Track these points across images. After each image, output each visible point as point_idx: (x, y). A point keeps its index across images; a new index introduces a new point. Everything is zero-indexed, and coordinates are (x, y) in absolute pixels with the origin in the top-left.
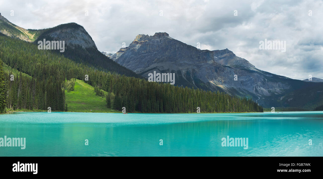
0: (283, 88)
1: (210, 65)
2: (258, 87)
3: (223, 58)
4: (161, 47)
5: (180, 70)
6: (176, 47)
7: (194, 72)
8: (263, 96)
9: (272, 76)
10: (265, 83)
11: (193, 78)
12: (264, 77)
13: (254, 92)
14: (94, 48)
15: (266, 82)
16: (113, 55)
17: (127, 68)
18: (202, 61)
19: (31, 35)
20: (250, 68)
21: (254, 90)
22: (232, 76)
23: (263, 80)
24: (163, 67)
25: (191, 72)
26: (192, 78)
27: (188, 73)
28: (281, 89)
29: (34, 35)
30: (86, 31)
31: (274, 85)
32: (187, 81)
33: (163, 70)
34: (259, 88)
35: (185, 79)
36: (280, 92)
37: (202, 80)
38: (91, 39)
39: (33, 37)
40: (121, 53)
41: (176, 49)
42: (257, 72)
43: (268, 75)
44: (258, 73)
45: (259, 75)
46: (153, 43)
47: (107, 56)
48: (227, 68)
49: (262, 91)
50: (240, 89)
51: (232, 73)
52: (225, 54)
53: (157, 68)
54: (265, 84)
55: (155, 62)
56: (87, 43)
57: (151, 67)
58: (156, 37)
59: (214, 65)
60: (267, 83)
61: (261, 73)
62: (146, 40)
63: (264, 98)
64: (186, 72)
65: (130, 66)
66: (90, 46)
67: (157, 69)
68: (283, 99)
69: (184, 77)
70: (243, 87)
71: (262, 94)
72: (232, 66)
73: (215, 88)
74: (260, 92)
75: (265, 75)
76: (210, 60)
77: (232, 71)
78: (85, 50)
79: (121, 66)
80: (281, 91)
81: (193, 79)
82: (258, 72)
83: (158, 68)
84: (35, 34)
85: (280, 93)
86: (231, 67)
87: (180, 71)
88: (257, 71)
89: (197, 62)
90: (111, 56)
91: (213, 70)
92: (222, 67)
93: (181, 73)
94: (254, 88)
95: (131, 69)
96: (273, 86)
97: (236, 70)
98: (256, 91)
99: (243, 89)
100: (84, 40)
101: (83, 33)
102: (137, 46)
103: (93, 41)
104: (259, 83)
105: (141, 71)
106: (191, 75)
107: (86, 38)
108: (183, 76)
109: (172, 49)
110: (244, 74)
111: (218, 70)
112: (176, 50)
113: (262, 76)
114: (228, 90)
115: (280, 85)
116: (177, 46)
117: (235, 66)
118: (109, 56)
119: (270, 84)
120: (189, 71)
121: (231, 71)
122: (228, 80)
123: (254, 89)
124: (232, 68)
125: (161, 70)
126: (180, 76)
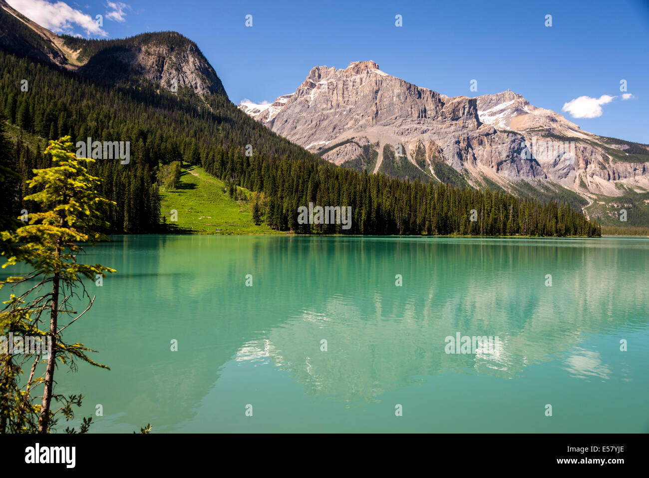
1: (470, 131)
2: (586, 176)
3: (501, 113)
4: (362, 95)
5: (402, 144)
7: (434, 148)
8: (601, 197)
10: (607, 166)
11: (430, 160)
12: (603, 152)
13: (577, 189)
15: (608, 163)
16: (261, 111)
17: (290, 140)
19: (71, 52)
21: (575, 184)
23: (601, 159)
24: (366, 137)
25: (427, 147)
26: (428, 160)
27: (419, 151)
29: (79, 51)
32: (418, 166)
33: (367, 144)
34: (590, 179)
35: (414, 163)
39: (75, 58)
40: (278, 107)
41: (393, 99)
42: (585, 140)
43: (617, 146)
44: (587, 143)
45: (589, 148)
47: (248, 113)
49: (597, 185)
53: (353, 140)
54: (605, 168)
55: (349, 129)
56: (206, 83)
57: (342, 138)
59: (478, 131)
60: (611, 164)
61: (597, 141)
62: (332, 80)
63: (603, 203)
64: (414, 149)
65: (297, 136)
67: (354, 144)
69: (412, 159)
71: (597, 193)
72: (521, 129)
74: (591, 188)
75: (607, 146)
78: (201, 98)
79: (280, 137)
81: (430, 163)
83: (356, 141)
84: (81, 49)
86: (519, 132)
89: (440, 126)
90: (256, 114)
92: (499, 132)
93: (405, 150)
94: (575, 178)
95: (299, 143)
96: (629, 173)
97: (531, 139)
98: (583, 185)
99: (548, 182)
102: (313, 93)
105: (319, 149)
106: (426, 154)
108: (409, 158)
109: (386, 97)
111: (486, 141)
112: (395, 100)
113: (600, 149)
114: (511, 186)
117: (528, 129)
118: (252, 115)
119: (621, 166)
120: (422, 146)
123: (577, 181)
125: (363, 146)
126: (403, 156)
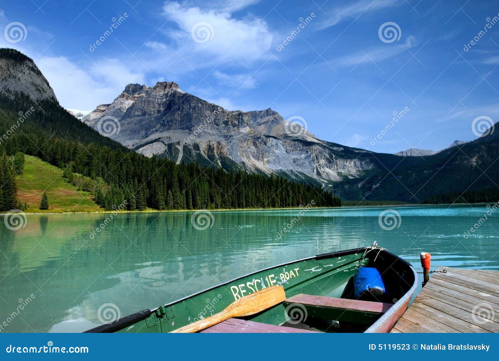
0: (362, 168)
1: (245, 135)
2: (320, 168)
3: (264, 123)
5: (197, 143)
6: (190, 106)
7: (220, 147)
8: (330, 182)
9: (342, 149)
10: (332, 161)
12: (329, 152)
13: (315, 176)
14: (52, 101)
16: (85, 115)
18: (232, 129)
20: (306, 137)
21: (314, 173)
22: (279, 151)
23: (328, 156)
24: (170, 138)
25: (215, 146)
26: (216, 155)
27: (210, 148)
28: (358, 169)
30: (38, 69)
31: (347, 164)
32: (209, 160)
33: (170, 143)
34: (322, 170)
35: (206, 157)
36: (358, 175)
37: (233, 158)
38: (48, 84)
40: (99, 113)
42: (318, 144)
43: (337, 148)
44: (320, 146)
45: (321, 148)
46: (154, 100)
48: (271, 138)
49: (327, 174)
50: (292, 171)
51: (279, 146)
52: (267, 117)
53: (160, 140)
54: (331, 163)
55: (157, 131)
56: (40, 91)
57: (151, 138)
58: (159, 90)
59: (250, 135)
60: (334, 160)
61: (325, 145)
62: (142, 94)
63: (331, 186)
64: (206, 147)
66: (45, 96)
67: (160, 142)
68: (363, 185)
69: (204, 154)
70: (298, 168)
71: (328, 178)
72: (279, 135)
73: (253, 171)
74: (324, 175)
75: (331, 148)
76: (244, 127)
77: (279, 144)
78: (35, 103)
80: (359, 173)
81: (218, 157)
82: (320, 144)
83: (162, 140)
85: (358, 177)
86: (278, 137)
87: (197, 145)
88: (319, 142)
89: (225, 131)
91: (249, 142)
92: (264, 137)
93: (199, 148)
94: (314, 169)
96: (345, 166)
97: (285, 142)
98: (318, 174)
99: (297, 171)
100: (33, 84)
101: (32, 73)
102: (127, 103)
103: (50, 87)
104: (323, 161)
105: (133, 145)
106: (215, 151)
107: (38, 81)
109: (184, 109)
110: (298, 149)
111: (257, 142)
113: (327, 150)
114: (274, 174)
115: (357, 163)
116: (192, 104)
117: (283, 135)
118: (79, 118)
119: (340, 162)
120: (211, 144)
121: (277, 144)
122: (274, 158)
123: (315, 171)
124: (278, 139)
125: (167, 144)
126: (198, 152)
